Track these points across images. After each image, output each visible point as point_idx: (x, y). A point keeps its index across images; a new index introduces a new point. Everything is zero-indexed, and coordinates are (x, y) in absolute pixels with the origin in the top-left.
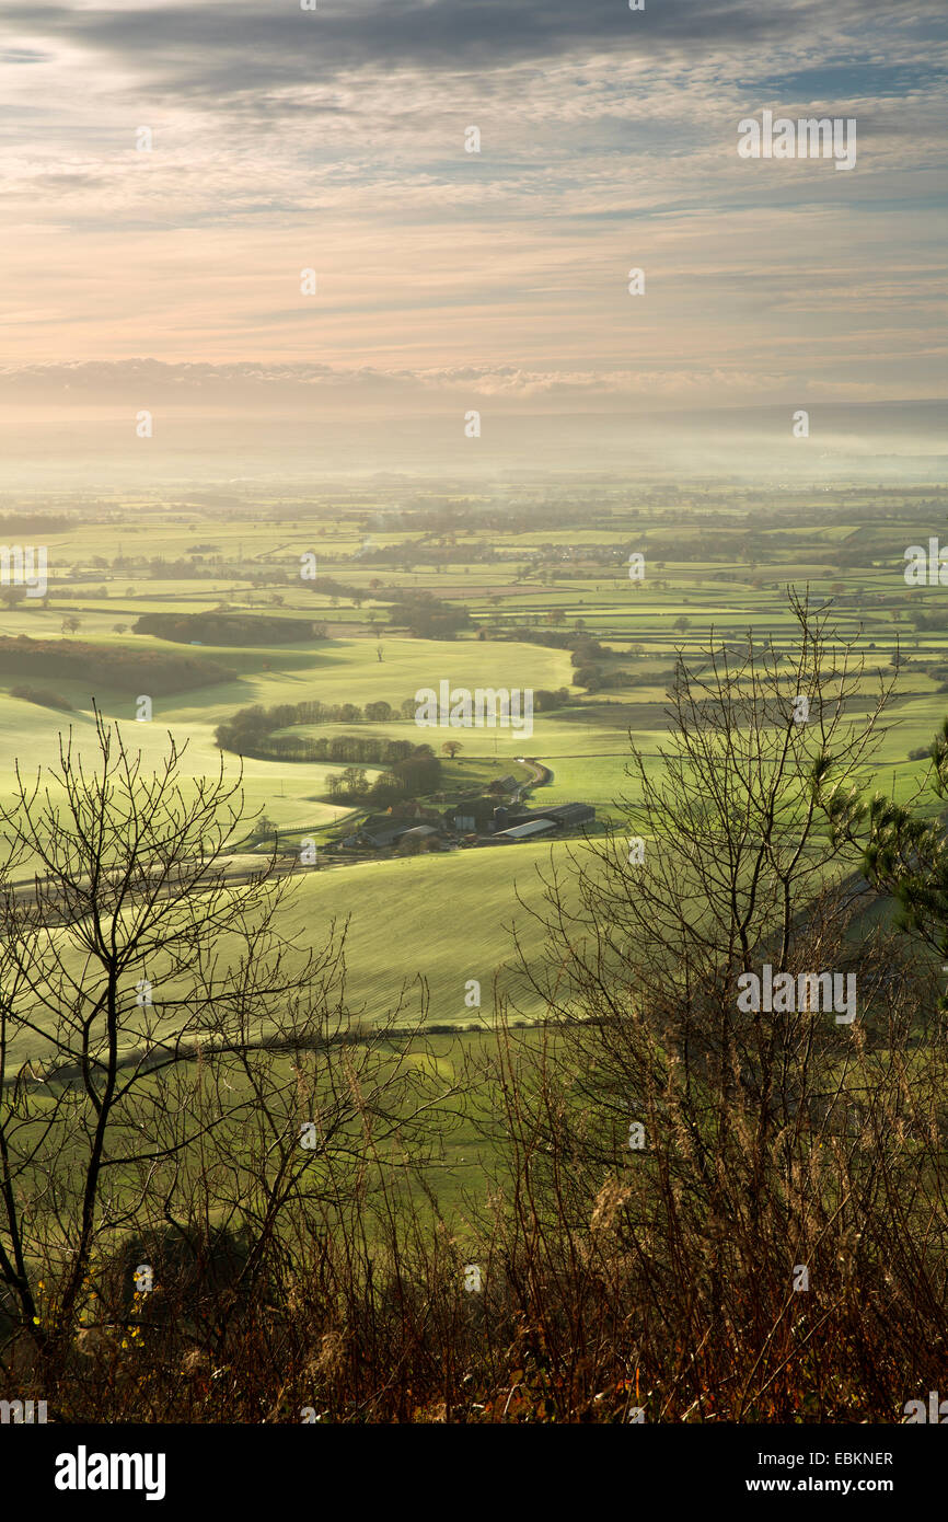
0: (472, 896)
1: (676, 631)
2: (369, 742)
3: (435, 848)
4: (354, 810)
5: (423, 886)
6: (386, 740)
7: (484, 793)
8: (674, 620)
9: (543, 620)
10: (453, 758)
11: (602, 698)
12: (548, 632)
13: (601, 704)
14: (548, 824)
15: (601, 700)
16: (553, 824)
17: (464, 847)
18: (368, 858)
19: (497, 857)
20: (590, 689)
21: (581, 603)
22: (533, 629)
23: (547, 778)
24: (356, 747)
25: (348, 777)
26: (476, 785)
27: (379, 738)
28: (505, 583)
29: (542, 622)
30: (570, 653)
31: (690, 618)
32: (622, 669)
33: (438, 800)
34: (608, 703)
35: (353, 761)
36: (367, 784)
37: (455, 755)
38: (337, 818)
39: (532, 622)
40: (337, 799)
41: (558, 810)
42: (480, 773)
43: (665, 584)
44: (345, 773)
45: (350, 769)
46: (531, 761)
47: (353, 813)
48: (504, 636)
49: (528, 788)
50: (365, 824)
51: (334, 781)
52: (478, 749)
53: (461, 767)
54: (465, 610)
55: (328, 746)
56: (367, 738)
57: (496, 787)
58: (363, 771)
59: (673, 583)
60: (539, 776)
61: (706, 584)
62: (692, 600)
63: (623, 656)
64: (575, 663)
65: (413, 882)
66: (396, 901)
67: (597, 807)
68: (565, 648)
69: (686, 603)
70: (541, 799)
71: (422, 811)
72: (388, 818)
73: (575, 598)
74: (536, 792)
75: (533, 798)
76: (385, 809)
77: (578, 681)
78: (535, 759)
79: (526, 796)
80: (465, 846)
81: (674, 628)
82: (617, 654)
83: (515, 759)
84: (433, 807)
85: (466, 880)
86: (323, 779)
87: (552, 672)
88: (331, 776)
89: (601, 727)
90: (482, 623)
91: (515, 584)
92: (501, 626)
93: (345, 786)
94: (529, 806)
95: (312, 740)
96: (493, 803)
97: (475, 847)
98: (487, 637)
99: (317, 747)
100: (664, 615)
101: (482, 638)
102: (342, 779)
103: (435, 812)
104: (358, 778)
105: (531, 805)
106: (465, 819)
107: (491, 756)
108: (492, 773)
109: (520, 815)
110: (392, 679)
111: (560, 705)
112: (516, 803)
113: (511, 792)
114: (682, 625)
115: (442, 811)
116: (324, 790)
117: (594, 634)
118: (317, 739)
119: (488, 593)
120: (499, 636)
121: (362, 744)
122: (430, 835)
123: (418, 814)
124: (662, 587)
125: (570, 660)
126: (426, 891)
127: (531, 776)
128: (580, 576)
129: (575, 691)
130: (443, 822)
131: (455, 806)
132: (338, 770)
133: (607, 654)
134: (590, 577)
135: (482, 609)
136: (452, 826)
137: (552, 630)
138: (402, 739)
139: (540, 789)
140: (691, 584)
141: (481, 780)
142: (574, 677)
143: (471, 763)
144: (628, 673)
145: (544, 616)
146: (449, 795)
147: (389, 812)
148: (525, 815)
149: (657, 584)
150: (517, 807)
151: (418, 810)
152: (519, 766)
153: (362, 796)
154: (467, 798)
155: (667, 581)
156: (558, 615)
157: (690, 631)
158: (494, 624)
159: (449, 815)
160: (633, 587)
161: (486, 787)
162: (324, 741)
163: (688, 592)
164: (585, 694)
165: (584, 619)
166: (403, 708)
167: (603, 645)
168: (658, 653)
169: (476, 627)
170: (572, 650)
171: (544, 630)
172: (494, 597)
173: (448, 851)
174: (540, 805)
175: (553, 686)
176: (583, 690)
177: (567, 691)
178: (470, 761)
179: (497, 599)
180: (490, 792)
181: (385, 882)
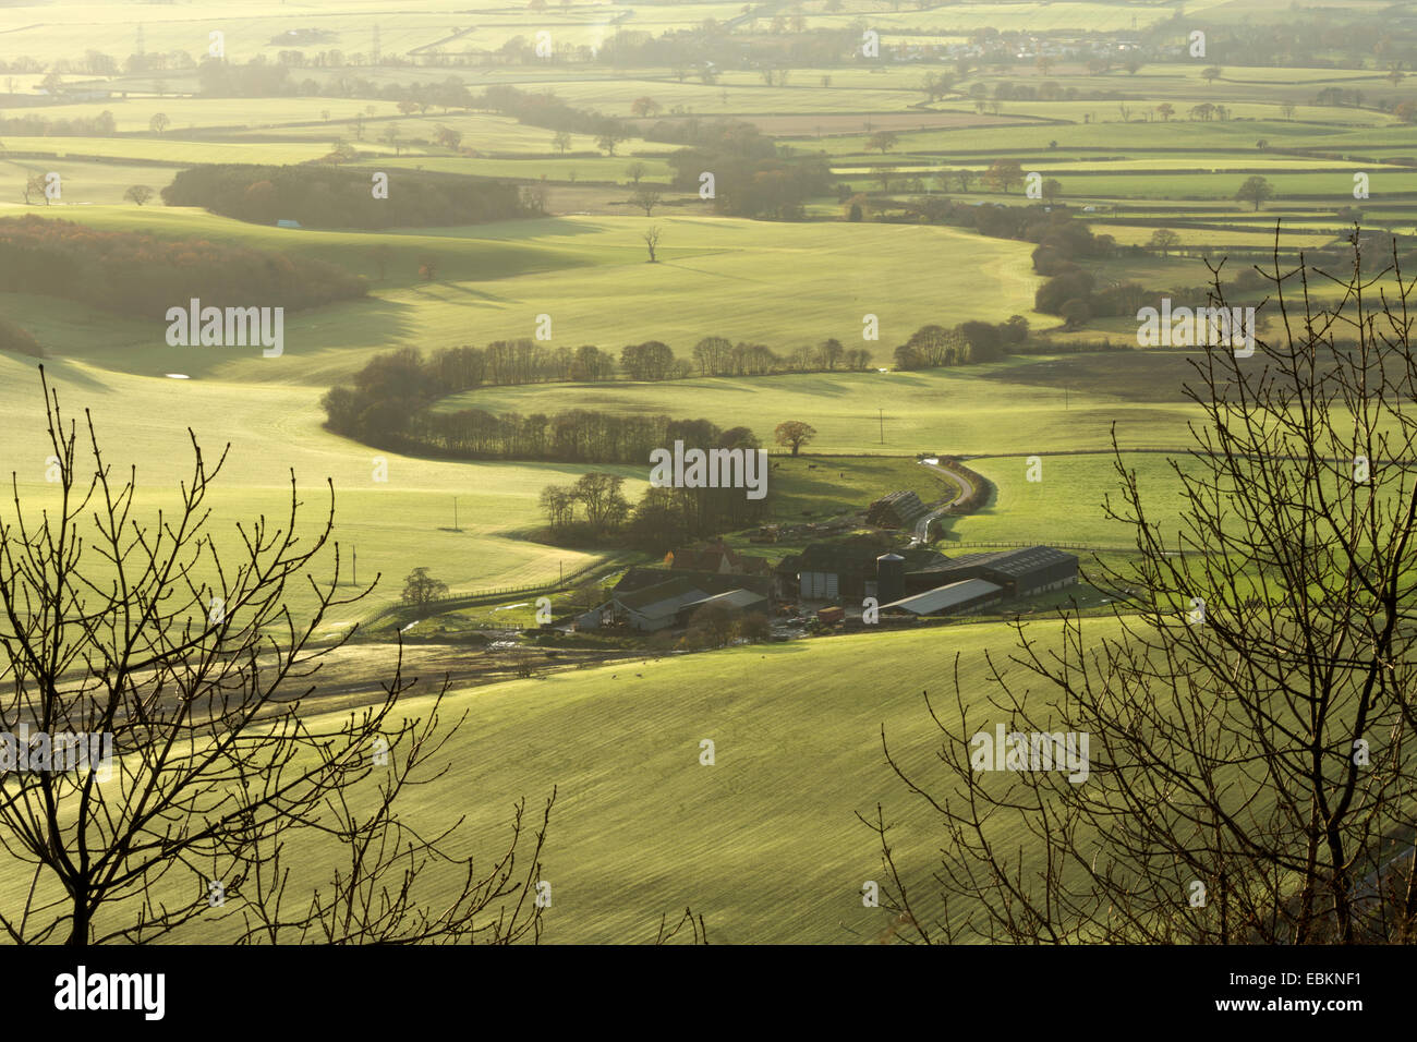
0: (832, 731)
1: (1244, 204)
2: (630, 422)
3: (758, 635)
4: (597, 558)
5: (734, 709)
6: (662, 419)
7: (859, 527)
8: (1238, 182)
9: (977, 181)
10: (795, 455)
11: (1094, 336)
12: (988, 206)
13: (1093, 348)
14: (987, 587)
15: (1093, 341)
16: (996, 588)
17: (818, 634)
18: (625, 654)
19: (881, 654)
20: (1069, 321)
21: (1053, 147)
22: (957, 199)
23: (984, 495)
24: (603, 433)
25: (587, 492)
26: (844, 511)
27: (650, 415)
28: (901, 105)
29: (976, 183)
30: (1030, 248)
31: (1270, 179)
32: (1135, 281)
33: (766, 539)
34: (1107, 347)
35: (597, 460)
36: (624, 506)
37: (802, 450)
38: (565, 574)
39: (954, 184)
40: (561, 535)
41: (1003, 561)
42: (850, 485)
43: (1221, 110)
44: (580, 483)
45: (591, 477)
46: (952, 462)
47: (596, 565)
48: (901, 212)
49: (944, 516)
50: (619, 587)
51: (558, 500)
52: (846, 438)
53: (813, 473)
54: (822, 161)
55: (548, 430)
56: (624, 415)
57: (881, 513)
58: (617, 481)
59: (1238, 109)
60: (968, 491)
61: (1304, 111)
62: (1274, 142)
63: (1135, 253)
64: (1041, 266)
65: (711, 702)
66: (681, 740)
67: (1082, 556)
68: (1021, 237)
69: (1263, 150)
70: (973, 537)
71: (734, 560)
72: (665, 574)
73: (1039, 137)
74: (963, 525)
75: (956, 537)
76: (662, 556)
77: (1046, 304)
78: (960, 458)
79: (939, 532)
80: (818, 630)
81: (1239, 198)
82: (1124, 249)
83: (921, 457)
84: (755, 553)
85: (818, 699)
86: (536, 496)
87: (996, 285)
88: (552, 489)
89: (1093, 395)
90: (854, 185)
91: (921, 109)
92: (895, 192)
93: (580, 510)
94: (947, 553)
95: (515, 417)
96: (876, 544)
97: (839, 633)
98: (865, 211)
99: (526, 431)
100: (1218, 172)
101: (855, 216)
102: (575, 495)
103: (761, 563)
104: (605, 494)
105: (951, 551)
106: (819, 577)
107: (870, 451)
108: (874, 486)
109: (927, 570)
110: (669, 297)
111: (1009, 351)
112: (921, 546)
113: (911, 525)
114: (1255, 191)
115: (773, 562)
116: (539, 518)
117: (1077, 210)
118: (526, 416)
119: (869, 127)
120: (888, 212)
121: (615, 426)
122: (750, 608)
123: (725, 567)
124: (1215, 116)
125: (1030, 261)
126: (742, 719)
127: (951, 492)
128: (1051, 92)
129: (1041, 322)
130: (775, 582)
131: (800, 552)
132: (567, 479)
133: (1105, 249)
134: (1071, 95)
135: (854, 159)
136: (793, 592)
137: (996, 201)
138: (694, 417)
139: (969, 518)
140: (1274, 110)
141: (850, 501)
142: (1040, 295)
143: (831, 465)
144: (1147, 288)
145: (980, 173)
146: (787, 529)
147: (666, 563)
148: (937, 570)
149: (1204, 110)
150: (922, 555)
151: (724, 558)
152: (927, 473)
153: (615, 530)
154: (822, 534)
155: (1227, 106)
156: (1009, 172)
157: (1270, 204)
158: (880, 187)
159: (787, 571)
160: (1158, 116)
161: (860, 512)
162: (540, 420)
163: (1268, 127)
164: (1060, 329)
165: (1059, 179)
166: (698, 352)
167: (1098, 231)
168: (1207, 249)
169: (843, 194)
170: (1033, 240)
171: (979, 201)
172: (878, 135)
173: (784, 640)
174: (973, 551)
175: (997, 314)
176: (1056, 322)
177: (1025, 323)
178: (831, 462)
179: (885, 139)
180: (870, 522)
181: (658, 702)
